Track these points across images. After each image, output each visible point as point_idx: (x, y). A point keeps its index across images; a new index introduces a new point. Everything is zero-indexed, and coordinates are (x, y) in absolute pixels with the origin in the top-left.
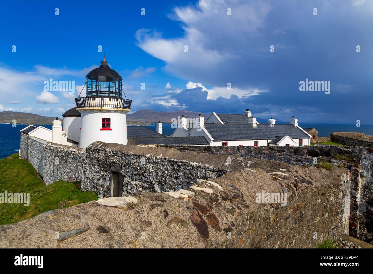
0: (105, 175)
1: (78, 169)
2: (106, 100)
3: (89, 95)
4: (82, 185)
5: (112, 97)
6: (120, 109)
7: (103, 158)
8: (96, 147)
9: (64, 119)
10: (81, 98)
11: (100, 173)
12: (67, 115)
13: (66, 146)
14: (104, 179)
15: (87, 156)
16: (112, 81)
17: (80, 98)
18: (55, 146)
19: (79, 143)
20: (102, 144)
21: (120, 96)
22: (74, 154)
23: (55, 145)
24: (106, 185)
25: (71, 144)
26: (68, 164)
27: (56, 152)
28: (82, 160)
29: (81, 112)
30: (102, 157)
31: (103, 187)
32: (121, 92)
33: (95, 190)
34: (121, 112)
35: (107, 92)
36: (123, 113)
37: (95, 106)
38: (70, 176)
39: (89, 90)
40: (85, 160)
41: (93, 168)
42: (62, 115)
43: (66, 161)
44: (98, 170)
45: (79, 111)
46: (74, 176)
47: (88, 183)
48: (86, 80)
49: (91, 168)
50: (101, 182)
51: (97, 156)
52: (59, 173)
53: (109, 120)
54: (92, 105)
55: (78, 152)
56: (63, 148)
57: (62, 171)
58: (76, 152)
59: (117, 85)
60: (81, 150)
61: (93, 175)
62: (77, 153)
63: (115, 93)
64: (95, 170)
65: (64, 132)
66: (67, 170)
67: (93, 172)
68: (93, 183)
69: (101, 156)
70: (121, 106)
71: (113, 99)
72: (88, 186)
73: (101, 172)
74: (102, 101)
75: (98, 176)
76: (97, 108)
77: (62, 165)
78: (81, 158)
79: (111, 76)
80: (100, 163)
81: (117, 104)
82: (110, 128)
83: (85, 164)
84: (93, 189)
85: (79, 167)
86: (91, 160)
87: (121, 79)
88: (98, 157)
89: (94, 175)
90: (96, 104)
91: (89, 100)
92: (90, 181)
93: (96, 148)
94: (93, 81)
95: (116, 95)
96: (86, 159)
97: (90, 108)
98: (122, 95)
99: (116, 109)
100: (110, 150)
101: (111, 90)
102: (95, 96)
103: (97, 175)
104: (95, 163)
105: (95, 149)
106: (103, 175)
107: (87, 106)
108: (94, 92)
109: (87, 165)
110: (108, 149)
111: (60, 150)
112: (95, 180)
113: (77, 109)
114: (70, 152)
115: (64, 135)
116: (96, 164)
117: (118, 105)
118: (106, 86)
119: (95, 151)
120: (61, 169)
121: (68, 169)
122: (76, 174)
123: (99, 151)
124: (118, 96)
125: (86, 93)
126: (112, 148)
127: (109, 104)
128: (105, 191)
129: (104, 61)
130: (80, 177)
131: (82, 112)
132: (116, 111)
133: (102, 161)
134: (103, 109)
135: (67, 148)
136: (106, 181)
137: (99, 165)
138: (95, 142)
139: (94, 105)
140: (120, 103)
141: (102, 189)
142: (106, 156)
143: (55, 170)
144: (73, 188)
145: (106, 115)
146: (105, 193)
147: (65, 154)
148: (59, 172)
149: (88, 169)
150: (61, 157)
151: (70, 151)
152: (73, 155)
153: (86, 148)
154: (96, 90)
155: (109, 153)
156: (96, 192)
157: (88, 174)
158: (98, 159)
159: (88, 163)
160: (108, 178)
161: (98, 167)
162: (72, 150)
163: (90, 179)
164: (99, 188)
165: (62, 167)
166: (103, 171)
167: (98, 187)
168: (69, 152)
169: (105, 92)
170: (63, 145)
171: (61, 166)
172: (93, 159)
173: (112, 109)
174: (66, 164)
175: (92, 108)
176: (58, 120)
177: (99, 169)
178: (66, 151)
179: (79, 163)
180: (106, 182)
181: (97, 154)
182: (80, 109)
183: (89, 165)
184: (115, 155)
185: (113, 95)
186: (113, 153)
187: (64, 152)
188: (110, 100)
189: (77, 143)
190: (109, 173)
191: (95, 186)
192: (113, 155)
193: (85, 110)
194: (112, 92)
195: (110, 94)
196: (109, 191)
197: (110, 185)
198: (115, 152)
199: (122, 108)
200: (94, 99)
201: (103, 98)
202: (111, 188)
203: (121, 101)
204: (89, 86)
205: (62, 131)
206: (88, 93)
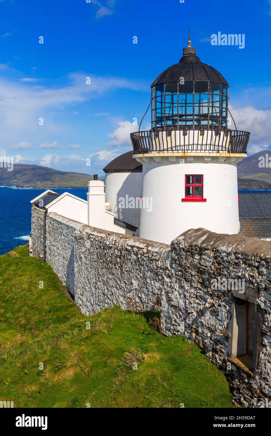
0: (216, 305)
1: (146, 285)
2: (193, 135)
3: (158, 126)
4: (163, 321)
5: (206, 127)
6: (225, 154)
7: (213, 267)
8: (194, 241)
9: (106, 176)
10: (143, 133)
11: (206, 301)
12: (113, 168)
13: (121, 236)
14: (215, 313)
15: (173, 259)
16: (207, 91)
17: (142, 132)
18: (99, 235)
19: (137, 228)
20: (207, 234)
21: (224, 125)
22: (137, 253)
23: (98, 232)
24: (220, 328)
25: (122, 231)
26: (126, 272)
27: (100, 247)
28: (155, 267)
29: (142, 163)
30: (209, 264)
31: (212, 331)
32: (227, 114)
33: (194, 335)
34: (227, 160)
35: (196, 117)
36: (230, 163)
37: (171, 148)
38: (130, 298)
39: (158, 115)
40: (169, 268)
41: (187, 288)
42: (104, 170)
43: (121, 267)
44: (199, 293)
45: (138, 160)
46: (137, 300)
47: (176, 318)
48: (152, 93)
49: (182, 287)
50: (207, 318)
51: (197, 261)
52: (106, 291)
53: (199, 179)
54: (166, 148)
55: (147, 249)
56: (115, 239)
57: (113, 287)
58: (141, 249)
59: (217, 98)
60: (152, 246)
61: (187, 302)
62: (145, 251)
63: (213, 118)
64: (193, 291)
65: (108, 204)
66: (123, 285)
67: (187, 295)
68: (187, 320)
69: (207, 263)
70: (227, 147)
71: (210, 132)
72: (176, 325)
73: (207, 296)
74: (187, 137)
75: (200, 305)
76: (176, 154)
77: (113, 274)
78: (154, 262)
79: (204, 79)
80: (203, 276)
81: (217, 144)
82: (202, 197)
83: (169, 277)
84: (188, 332)
85: (148, 281)
86: (184, 269)
87: (225, 85)
88: (200, 264)
89: (190, 303)
90: (174, 145)
91: (157, 136)
92: (180, 316)
93: (194, 243)
94: (167, 93)
95: (214, 123)
96: (171, 267)
97: (161, 154)
98: (226, 122)
99: (214, 154)
100: (230, 250)
101: (205, 111)
102: (169, 126)
103: (198, 304)
104: (192, 275)
105: (192, 246)
106: (213, 305)
107: (155, 149)
108: (168, 118)
109: (174, 279)
110: (224, 248)
111: (108, 243)
112: (192, 313)
113: (137, 156)
114: (130, 248)
115: (107, 210)
116: (195, 279)
117: (220, 144)
118: (186, 104)
119: (192, 249)
120: (112, 283)
121: (126, 283)
122: (143, 296)
123: (201, 251)
124: (219, 124)
125: (152, 122)
126: (234, 246)
127: (200, 142)
128: (216, 339)
129: (189, 46)
130: (151, 303)
131: (144, 162)
132: (214, 160)
133: (209, 274)
134: (188, 154)
135: (122, 240)
136: (220, 318)
137: (201, 281)
138: (189, 231)
139: (169, 146)
140: (223, 140)
141: (209, 335)
142: (219, 264)
143: (99, 283)
144: (143, 324)
145: (195, 169)
146: (217, 345)
147: (119, 253)
148: (107, 288)
149: (177, 288)
150: (112, 258)
151: (129, 246)
152: (136, 255)
153: (169, 243)
154: (171, 113)
155: (228, 256)
156: (195, 341)
157: (176, 298)
158: (200, 268)
159: (176, 275)
160: (223, 312)
161: (199, 286)
162: (133, 244)
163: (181, 311)
164: (203, 333)
165: (114, 279)
166: (211, 295)
167: (200, 330)
168: (128, 248)
169: (192, 117)
170: (115, 233)
171: (110, 276)
172: (189, 268)
173: (208, 155)
174: (122, 273)
175: (165, 154)
176: (97, 180)
177: (201, 290)
178: (120, 245)
179: (149, 272)
180: (219, 320)
181: (197, 257)
182: (141, 155)
183: (179, 279)
184: (241, 262)
185: (208, 123)
186: (237, 258)
187: (117, 248)
188: (202, 134)
189: (132, 228)
190: (227, 302)
191: (194, 327)
192: (237, 261)
193: (151, 158)
194: (205, 117)
195: (202, 121)
196: (227, 340)
197: (230, 328)
198: (242, 254)
199: (228, 152)
200: (169, 134)
201: (188, 131)
202: (232, 336)
203: (227, 136)
204: (157, 105)
205: (106, 201)
206: (156, 121)
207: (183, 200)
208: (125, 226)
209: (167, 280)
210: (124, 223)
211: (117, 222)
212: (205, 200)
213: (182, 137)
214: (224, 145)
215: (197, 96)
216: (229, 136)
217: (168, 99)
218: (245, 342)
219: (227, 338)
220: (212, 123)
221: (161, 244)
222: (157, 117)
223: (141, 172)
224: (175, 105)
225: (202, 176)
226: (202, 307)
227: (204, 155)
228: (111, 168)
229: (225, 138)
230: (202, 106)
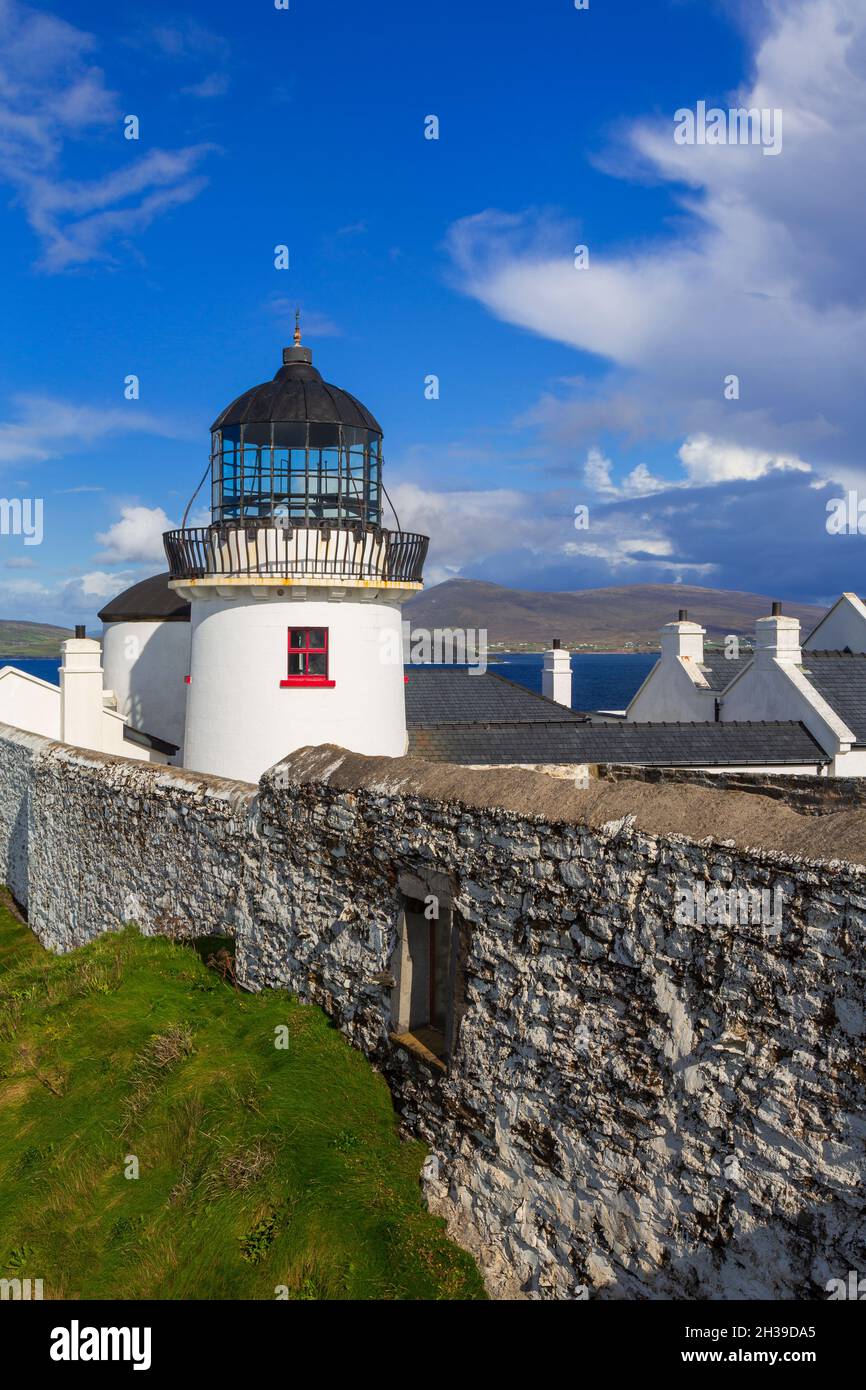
0: (363, 917)
1: (200, 877)
2: (307, 540)
3: (226, 517)
4: (241, 957)
5: (334, 524)
6: (376, 582)
7: (356, 830)
8: (313, 772)
9: (105, 630)
10: (193, 532)
11: (340, 908)
12: (122, 611)
13: (141, 766)
14: (360, 934)
15: (265, 815)
16: (337, 444)
17: (189, 530)
18: (89, 764)
19: (178, 749)
20: (343, 758)
21: (374, 519)
22: (179, 803)
23: (87, 758)
24: (373, 966)
25: (143, 754)
26: (153, 850)
27: (91, 793)
28: (222, 836)
29: (189, 600)
30: (346, 825)
31: (354, 975)
32: (379, 496)
33: (313, 986)
34: (380, 596)
35: (311, 500)
36: (386, 603)
37: (258, 567)
38: (162, 909)
39: (227, 493)
40: (256, 835)
41: (296, 880)
42: (99, 615)
43: (141, 838)
44: (324, 890)
45: (181, 594)
46: (180, 911)
47: (271, 950)
48: (213, 443)
49: (284, 878)
50: (344, 948)
51: (320, 818)
52: (105, 893)
53: (321, 635)
54: (244, 566)
55: (203, 794)
56: (126, 773)
57: (122, 884)
58: (190, 794)
59: (357, 461)
60: (216, 788)
61: (298, 911)
62: (198, 798)
63: (350, 504)
64: (310, 886)
65: (109, 694)
66: (146, 879)
67: (298, 895)
68: (297, 953)
69: (343, 822)
70: (381, 567)
71: (343, 534)
72: (272, 966)
73: (342, 898)
74: (292, 544)
75: (327, 916)
76: (267, 581)
77: (122, 855)
78: (219, 823)
79: (330, 418)
80: (334, 852)
81: (358, 560)
82: (327, 677)
83: (255, 856)
84: (298, 981)
85: (206, 867)
86: (290, 837)
87: (373, 433)
88: (326, 824)
89: (304, 914)
90: (262, 561)
91: (225, 539)
92: (281, 943)
93: (313, 779)
94: (247, 446)
95: (351, 514)
96: (261, 833)
97: (235, 581)
98: (379, 513)
99: (353, 583)
100: (394, 791)
101: (331, 487)
102: (253, 518)
103: (324, 915)
104: (308, 852)
105: (308, 784)
106: (356, 917)
107: (219, 569)
108: (250, 501)
109: (267, 862)
110: (381, 788)
111: (110, 783)
112: (309, 936)
113: (177, 584)
114: (162, 793)
115: (108, 707)
116: (316, 859)
117: (366, 561)
118: (290, 470)
119: (308, 792)
120: (118, 875)
121: (152, 875)
122: (194, 903)
123: (329, 795)
124: (363, 518)
125: (213, 509)
126: (404, 782)
127: (321, 556)
128: (364, 993)
130: (211, 919)
131: (195, 598)
132: (352, 594)
133: (348, 846)
134: (296, 582)
135: (144, 775)
136: (371, 944)
137: (328, 862)
138: (302, 750)
139: (253, 563)
140: (372, 552)
141: (347, 984)
142: (370, 823)
143: (88, 877)
144: (193, 968)
145: (308, 615)
146: (365, 1005)
147: (137, 804)
148: (108, 888)
149: (274, 882)
150: (119, 817)
151: (161, 789)
152: (178, 808)
153: (256, 781)
154: (256, 489)
155: (389, 806)
156: (314, 1000)
157: (272, 904)
158: (327, 833)
159: (271, 851)
160: (379, 932)
161: (325, 874)
162: (169, 783)
163: (283, 933)
164: (333, 980)
165: (124, 865)
166: (352, 895)
167: (327, 975)
168: (158, 792)
169: (303, 500)
170: (128, 759)
171: (115, 860)
172: (301, 834)
173: (338, 583)
174: (144, 850)
175: (244, 580)
176: (84, 637)
177: (329, 883)
178: (139, 786)
179: (208, 847)
180: (370, 950)
181: (320, 809)
182: (187, 583)
183: (279, 861)
184: (420, 818)
185: (339, 514)
186: (410, 809)
187: (131, 795)
188: (327, 539)
189: (167, 748)
190: (388, 909)
191: (313, 967)
192: (410, 816)
193: (211, 589)
194: (332, 500)
195: (325, 511)
196: (388, 995)
197: (394, 966)
198: (422, 800)
199: (383, 578)
200: (252, 537)
201: (295, 531)
202: (399, 985)
203: (380, 543)
204: (225, 471)
205: (105, 688)
206: (222, 507)
207: (284, 684)
208: (150, 743)
209: (251, 863)
210: (147, 736)
211: (130, 733)
212: (332, 684)
213: (282, 543)
214: (374, 563)
215: (314, 454)
216: (384, 544)
217: (250, 459)
218: (428, 997)
219: (389, 990)
220: (347, 513)
221: (235, 782)
222: (224, 498)
223: (189, 620)
224: (264, 472)
225: (327, 629)
226: (330, 922)
227: (331, 583)
228: (119, 611)
229: (376, 547)
230: (326, 477)
